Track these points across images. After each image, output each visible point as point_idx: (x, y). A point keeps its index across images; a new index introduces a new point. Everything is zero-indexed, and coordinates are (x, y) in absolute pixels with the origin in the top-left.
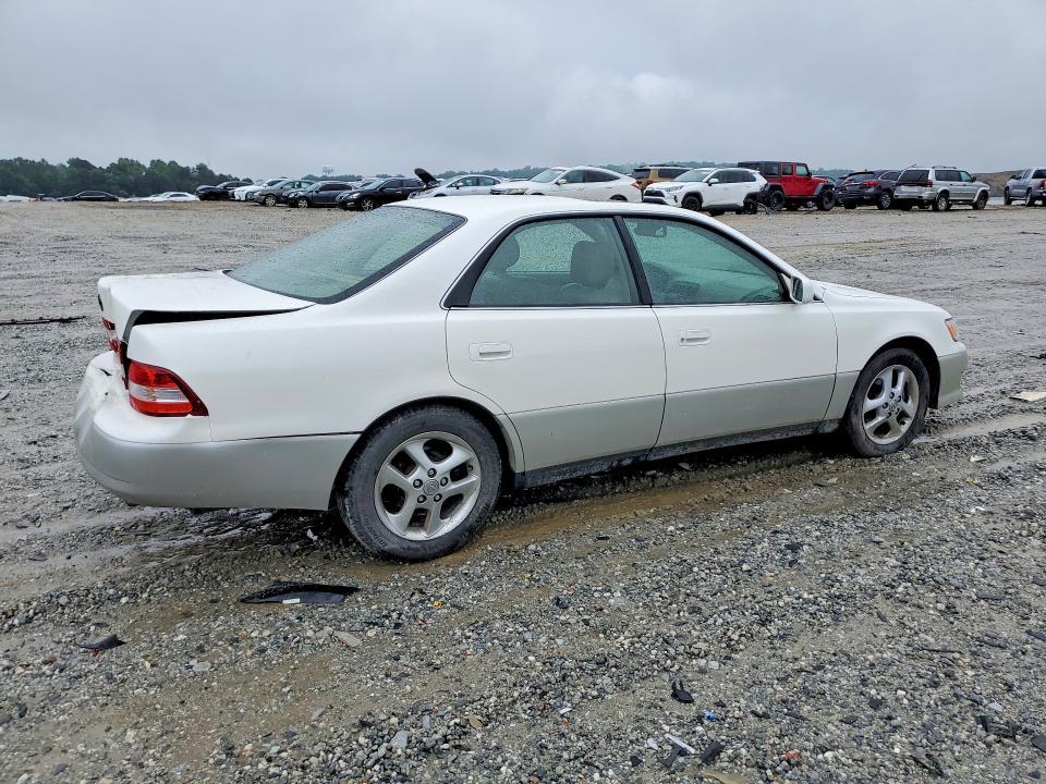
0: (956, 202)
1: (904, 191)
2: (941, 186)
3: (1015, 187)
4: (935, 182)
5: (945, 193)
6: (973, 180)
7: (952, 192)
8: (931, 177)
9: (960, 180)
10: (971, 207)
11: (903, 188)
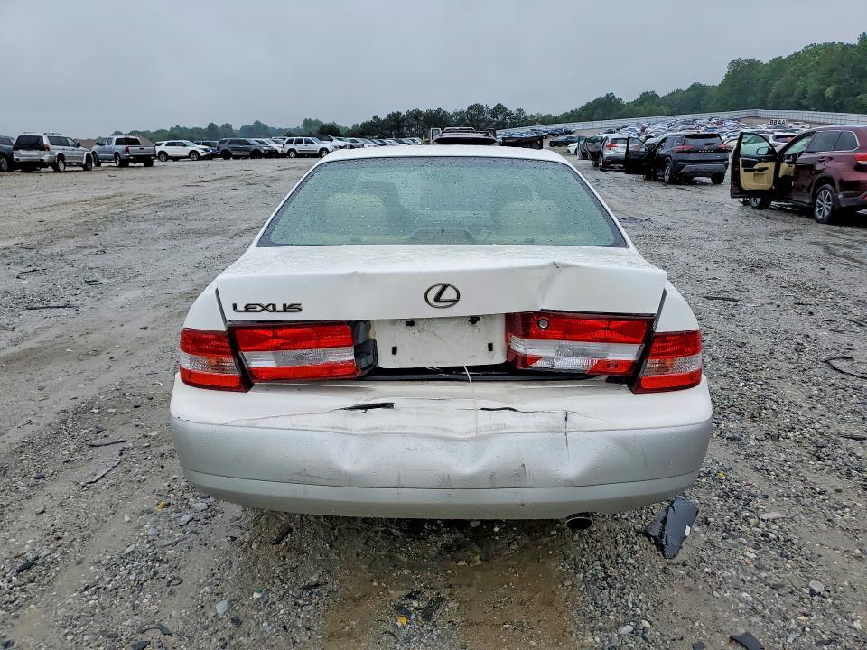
0: (70, 164)
1: (23, 155)
2: (57, 150)
3: (101, 152)
4: (51, 146)
5: (61, 157)
6: (78, 145)
7: (66, 155)
8: (46, 142)
9: (69, 145)
10: (81, 169)
11: (22, 152)
